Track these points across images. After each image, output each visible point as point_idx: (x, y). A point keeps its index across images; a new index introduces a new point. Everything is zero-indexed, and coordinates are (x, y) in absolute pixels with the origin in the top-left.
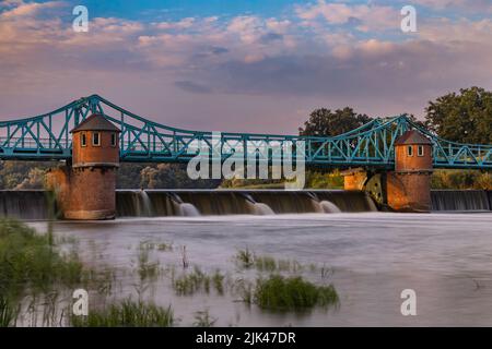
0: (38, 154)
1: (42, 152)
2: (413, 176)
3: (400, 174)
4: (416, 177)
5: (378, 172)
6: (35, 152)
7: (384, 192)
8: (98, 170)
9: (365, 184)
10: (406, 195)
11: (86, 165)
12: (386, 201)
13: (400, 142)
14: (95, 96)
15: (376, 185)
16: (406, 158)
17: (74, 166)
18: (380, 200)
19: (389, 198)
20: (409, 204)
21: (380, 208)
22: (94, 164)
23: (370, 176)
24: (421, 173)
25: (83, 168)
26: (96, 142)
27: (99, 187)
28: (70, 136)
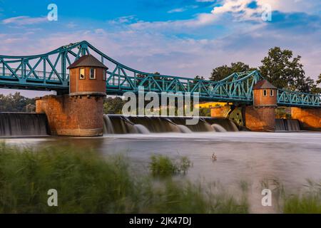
0: (45, 84)
1: (47, 83)
2: (266, 109)
3: (256, 107)
4: (268, 109)
5: (239, 106)
6: (42, 82)
7: (244, 119)
8: (94, 98)
9: (229, 114)
10: (261, 121)
11: (84, 93)
12: (245, 125)
13: (257, 87)
14: (85, 42)
15: (238, 114)
16: (262, 97)
17: (70, 94)
18: (241, 124)
19: (247, 123)
20: (263, 126)
21: (241, 129)
22: (91, 93)
23: (233, 108)
24: (272, 107)
25: (81, 96)
26: (92, 76)
27: (94, 111)
28: (68, 72)
